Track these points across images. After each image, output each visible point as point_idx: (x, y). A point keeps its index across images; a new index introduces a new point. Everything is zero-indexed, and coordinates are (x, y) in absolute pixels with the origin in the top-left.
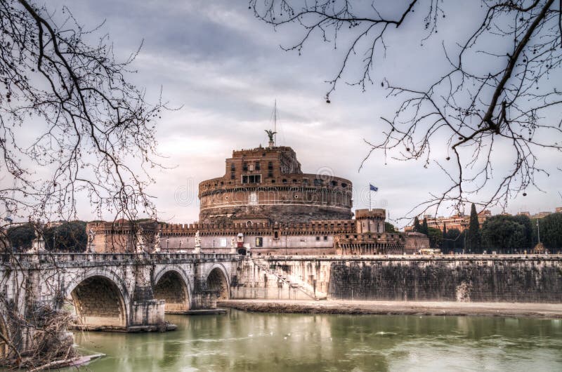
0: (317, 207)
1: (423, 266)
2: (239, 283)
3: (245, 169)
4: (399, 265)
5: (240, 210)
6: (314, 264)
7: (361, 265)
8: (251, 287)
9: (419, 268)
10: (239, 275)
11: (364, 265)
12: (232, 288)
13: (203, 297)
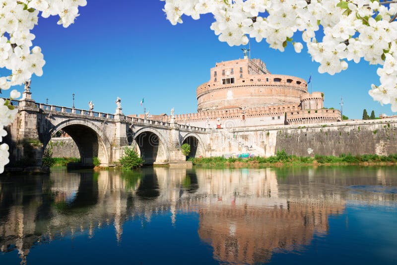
0: (276, 98)
1: (348, 130)
2: (212, 149)
3: (224, 74)
4: (329, 130)
5: (221, 103)
6: (265, 133)
7: (299, 131)
8: (220, 151)
9: (345, 132)
10: (211, 143)
11: (301, 131)
12: (207, 152)
13: (176, 153)
